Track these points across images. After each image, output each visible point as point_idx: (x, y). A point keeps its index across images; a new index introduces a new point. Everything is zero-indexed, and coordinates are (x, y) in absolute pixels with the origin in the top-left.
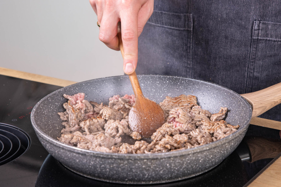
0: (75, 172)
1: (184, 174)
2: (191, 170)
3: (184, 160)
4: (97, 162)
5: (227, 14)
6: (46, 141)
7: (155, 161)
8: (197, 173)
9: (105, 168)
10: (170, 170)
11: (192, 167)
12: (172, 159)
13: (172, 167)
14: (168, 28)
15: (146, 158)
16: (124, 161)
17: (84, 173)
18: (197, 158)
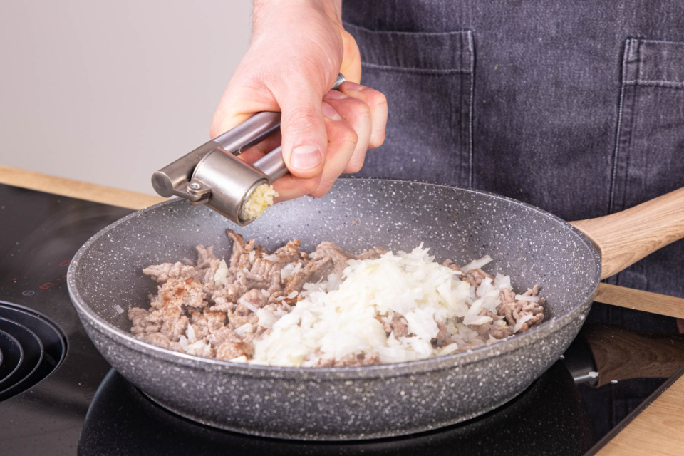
0: (176, 412)
1: (441, 416)
2: (457, 405)
3: (441, 380)
4: (232, 388)
5: (558, 25)
6: (107, 337)
7: (372, 383)
8: (471, 411)
9: (251, 402)
10: (408, 406)
11: (460, 398)
12: (413, 378)
13: (413, 399)
14: (411, 73)
15: (351, 376)
16: (298, 386)
17: (198, 416)
18: (472, 376)
